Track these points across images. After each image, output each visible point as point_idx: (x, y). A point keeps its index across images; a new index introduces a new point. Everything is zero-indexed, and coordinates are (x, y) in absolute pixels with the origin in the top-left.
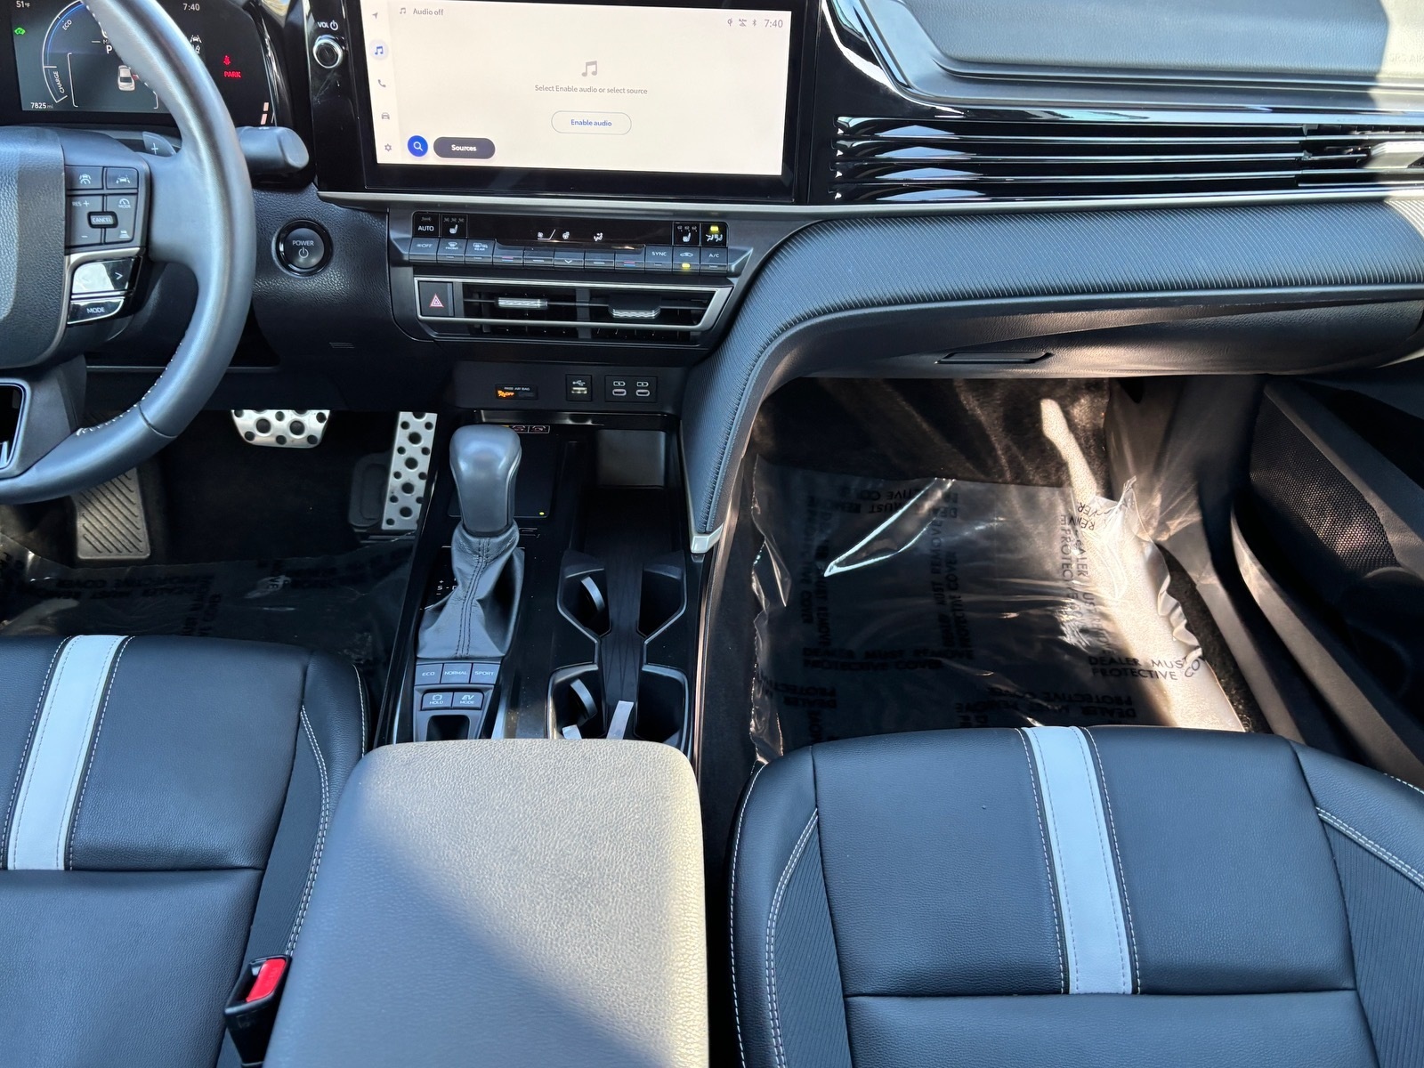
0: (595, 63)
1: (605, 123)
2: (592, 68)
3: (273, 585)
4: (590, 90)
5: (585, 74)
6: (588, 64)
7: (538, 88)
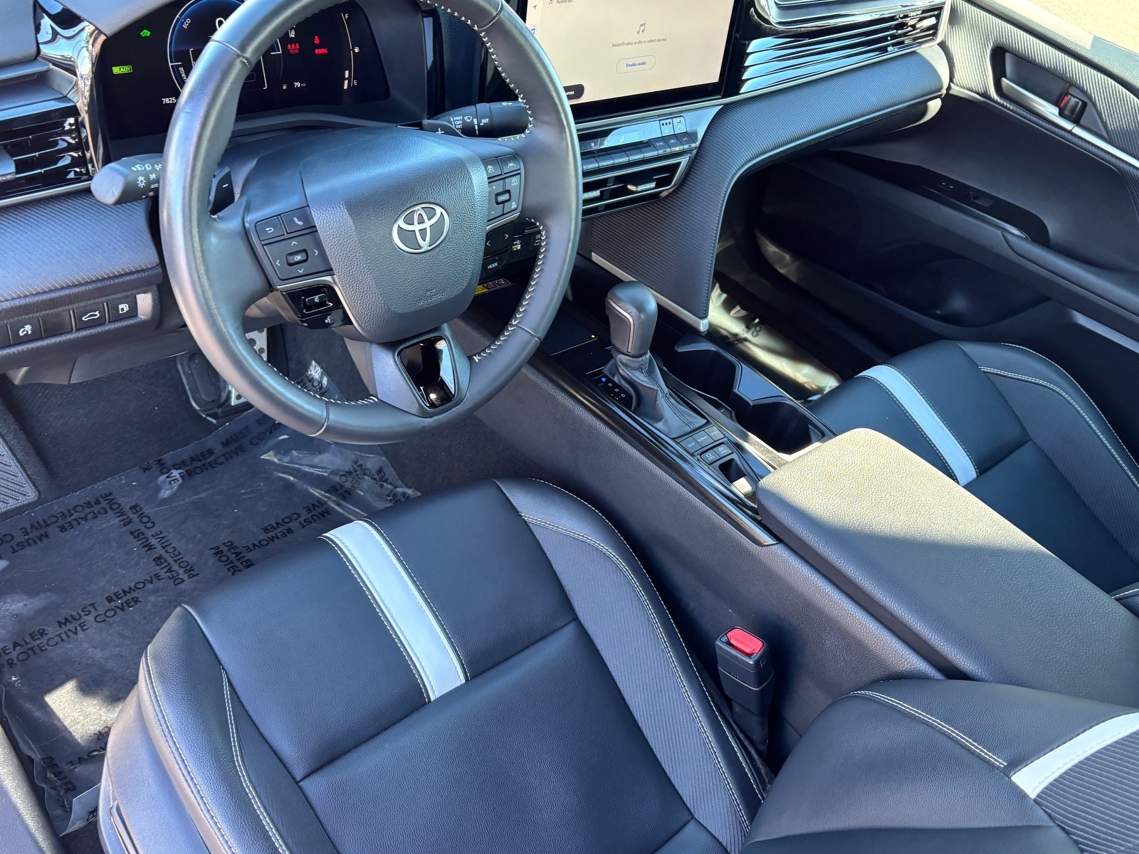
0: (644, 24)
1: (643, 64)
2: (642, 28)
3: (173, 480)
4: (640, 42)
5: (638, 33)
6: (641, 25)
7: (614, 46)
